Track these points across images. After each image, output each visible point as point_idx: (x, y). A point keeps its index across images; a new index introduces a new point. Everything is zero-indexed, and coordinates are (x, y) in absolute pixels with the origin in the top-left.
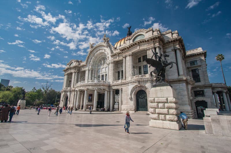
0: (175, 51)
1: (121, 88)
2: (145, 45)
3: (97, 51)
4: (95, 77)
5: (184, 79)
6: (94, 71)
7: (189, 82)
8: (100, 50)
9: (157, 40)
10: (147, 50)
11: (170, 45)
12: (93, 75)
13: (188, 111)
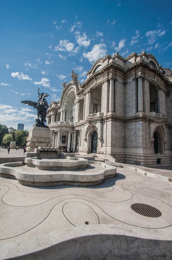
0: (136, 80)
1: (80, 129)
2: (101, 78)
3: (69, 91)
4: (68, 118)
5: (141, 116)
6: (68, 112)
7: (152, 120)
8: (71, 88)
9: (111, 69)
10: (102, 83)
11: (132, 74)
12: (67, 116)
13: (140, 155)
